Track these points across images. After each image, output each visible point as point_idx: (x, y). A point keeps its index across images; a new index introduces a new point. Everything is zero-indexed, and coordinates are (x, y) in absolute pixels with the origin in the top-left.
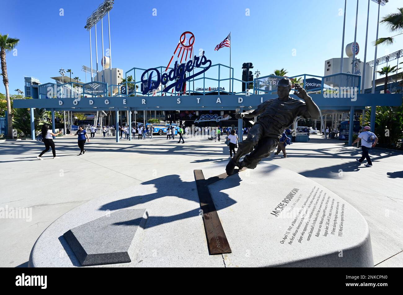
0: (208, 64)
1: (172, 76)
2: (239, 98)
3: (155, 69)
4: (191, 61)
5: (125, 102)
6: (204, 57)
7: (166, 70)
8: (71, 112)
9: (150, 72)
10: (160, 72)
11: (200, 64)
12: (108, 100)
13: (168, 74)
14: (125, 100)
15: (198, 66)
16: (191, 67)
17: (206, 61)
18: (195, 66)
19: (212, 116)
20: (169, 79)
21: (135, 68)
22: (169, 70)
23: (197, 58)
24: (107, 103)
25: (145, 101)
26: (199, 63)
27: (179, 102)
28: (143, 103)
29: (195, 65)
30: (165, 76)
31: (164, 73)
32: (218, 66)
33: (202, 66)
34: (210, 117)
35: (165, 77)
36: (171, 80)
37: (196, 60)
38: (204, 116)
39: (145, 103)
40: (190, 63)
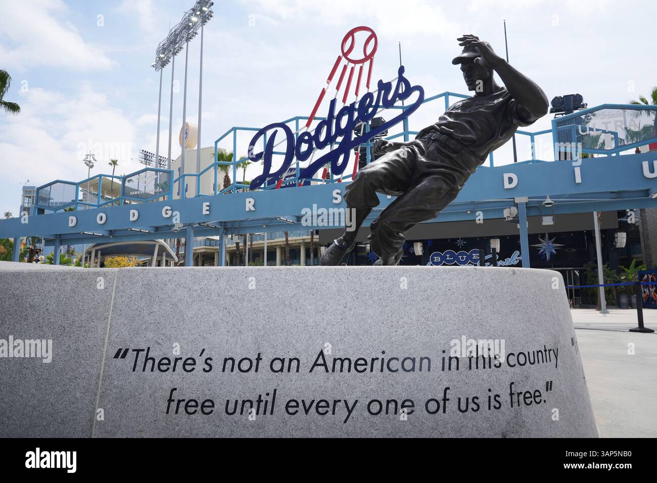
0: (414, 97)
1: (322, 137)
2: (506, 176)
3: (282, 125)
4: (369, 95)
5: (208, 208)
6: (401, 79)
7: (308, 125)
8: (99, 253)
9: (269, 133)
10: (293, 131)
11: (394, 100)
12: (169, 208)
13: (313, 134)
14: (208, 204)
15: (389, 104)
16: (371, 110)
17: (409, 90)
18: (381, 107)
19: (465, 254)
20: (314, 146)
21: (234, 129)
22: (315, 124)
23: (384, 87)
24: (167, 214)
25: (252, 201)
26: (390, 97)
27: (336, 199)
28: (247, 209)
29: (381, 104)
30: (306, 138)
31: (304, 130)
32: (444, 97)
33: (398, 103)
34: (456, 258)
35: (306, 142)
36: (321, 146)
37: (383, 92)
38: (440, 256)
39: (253, 209)
40: (369, 99)
